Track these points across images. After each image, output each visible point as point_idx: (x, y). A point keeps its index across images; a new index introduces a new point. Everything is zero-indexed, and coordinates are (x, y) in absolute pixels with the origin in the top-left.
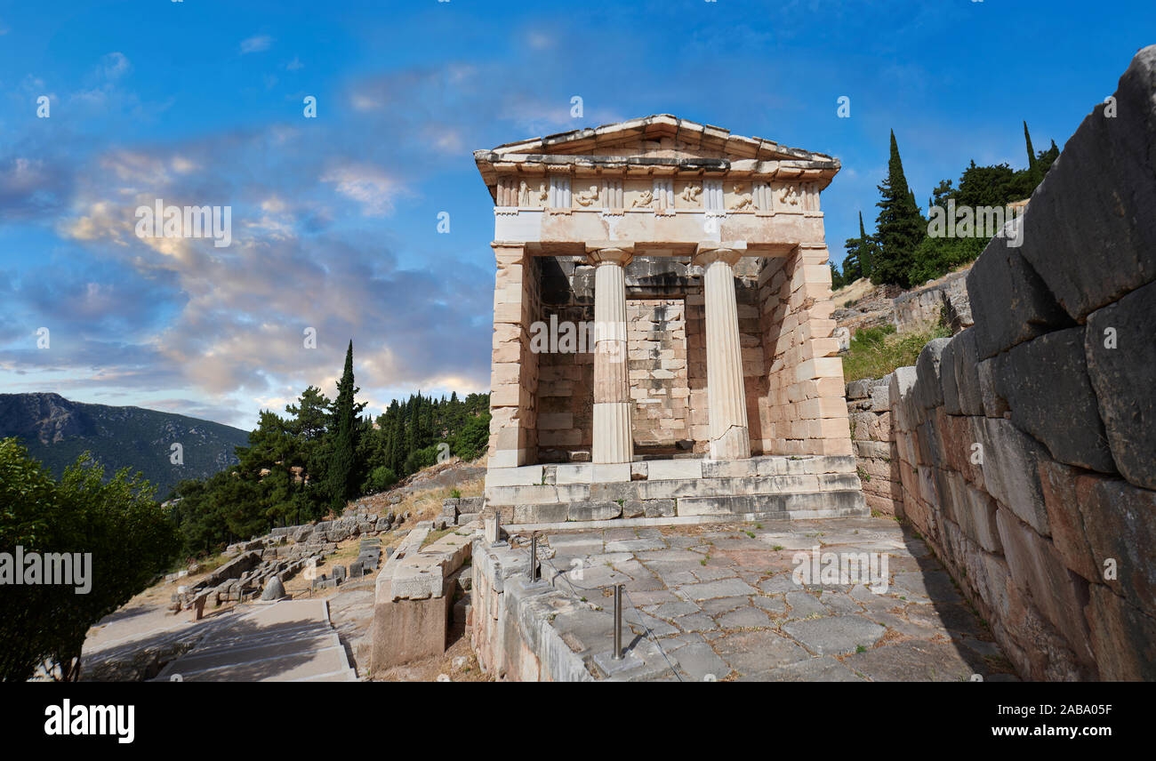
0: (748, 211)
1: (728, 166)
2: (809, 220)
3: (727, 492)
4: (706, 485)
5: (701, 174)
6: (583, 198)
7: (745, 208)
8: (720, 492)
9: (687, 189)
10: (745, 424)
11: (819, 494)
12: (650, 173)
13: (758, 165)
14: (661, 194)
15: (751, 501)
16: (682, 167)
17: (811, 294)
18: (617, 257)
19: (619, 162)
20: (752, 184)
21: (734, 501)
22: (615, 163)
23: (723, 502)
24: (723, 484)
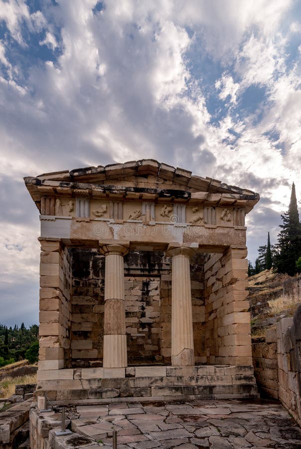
0: (201, 224)
1: (190, 194)
2: (237, 232)
3: (180, 384)
4: (169, 380)
5: (173, 199)
6: (98, 212)
7: (199, 222)
8: (176, 384)
9: (163, 209)
10: (192, 348)
11: (232, 386)
12: (141, 197)
13: (208, 196)
14: (147, 211)
15: (194, 389)
16: (161, 194)
17: (235, 276)
18: (119, 250)
19: (121, 190)
20: (204, 208)
21: (184, 389)
22: (118, 190)
23: (177, 389)
24: (178, 379)
